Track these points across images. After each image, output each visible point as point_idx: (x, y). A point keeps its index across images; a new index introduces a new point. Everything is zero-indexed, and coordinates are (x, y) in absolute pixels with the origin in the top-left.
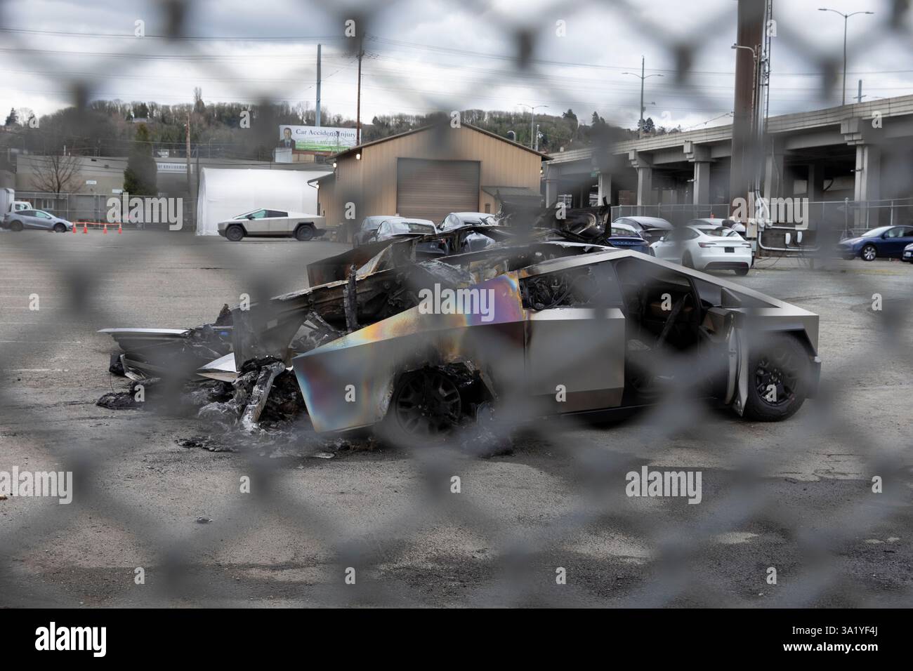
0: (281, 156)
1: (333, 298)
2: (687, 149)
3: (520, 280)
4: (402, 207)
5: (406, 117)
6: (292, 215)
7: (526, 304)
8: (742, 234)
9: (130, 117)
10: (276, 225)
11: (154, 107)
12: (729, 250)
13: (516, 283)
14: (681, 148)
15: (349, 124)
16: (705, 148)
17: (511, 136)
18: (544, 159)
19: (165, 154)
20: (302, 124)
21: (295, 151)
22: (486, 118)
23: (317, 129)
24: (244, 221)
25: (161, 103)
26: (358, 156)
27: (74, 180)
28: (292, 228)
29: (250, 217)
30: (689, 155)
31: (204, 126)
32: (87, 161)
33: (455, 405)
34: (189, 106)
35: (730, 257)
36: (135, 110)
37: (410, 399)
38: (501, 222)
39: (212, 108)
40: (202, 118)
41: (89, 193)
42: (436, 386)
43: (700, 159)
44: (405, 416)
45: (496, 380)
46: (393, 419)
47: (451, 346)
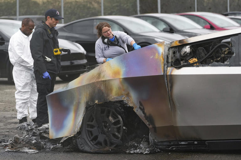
42: (107, 116)
44: (91, 133)
45: (147, 114)
46: (84, 135)
47: (111, 90)
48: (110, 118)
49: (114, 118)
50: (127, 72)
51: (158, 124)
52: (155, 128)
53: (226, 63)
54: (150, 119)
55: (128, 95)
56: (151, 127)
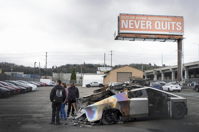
0: (98, 72)
1: (95, 97)
2: (170, 69)
3: (128, 93)
4: (118, 81)
5: (121, 65)
6: (98, 83)
7: (129, 97)
8: (179, 84)
9: (73, 67)
10: (96, 85)
11: (77, 65)
12: (177, 87)
13: (127, 93)
14: (169, 69)
15: (110, 67)
16: (174, 69)
17: (138, 68)
18: (143, 72)
19: (78, 73)
20: (102, 67)
21: (100, 72)
22: (135, 65)
23: (105, 68)
24: (90, 84)
25: (78, 64)
26: (110, 72)
27: (62, 78)
28: (99, 85)
29: (91, 83)
30: (171, 70)
31: (85, 68)
32: (64, 74)
33: (115, 116)
34: (83, 64)
35: (177, 89)
36: (74, 65)
37: (107, 115)
38: (130, 83)
39: (87, 64)
40: (85, 66)
41: (65, 80)
42: (112, 113)
43: (173, 71)
44: (106, 119)
45: (123, 112)
46: (103, 119)
47: (114, 105)
48: (113, 114)
49: (114, 113)
50: (118, 100)
51: (126, 114)
52: (124, 116)
53: (141, 97)
54: (124, 113)
55: (118, 106)
56: (123, 115)
